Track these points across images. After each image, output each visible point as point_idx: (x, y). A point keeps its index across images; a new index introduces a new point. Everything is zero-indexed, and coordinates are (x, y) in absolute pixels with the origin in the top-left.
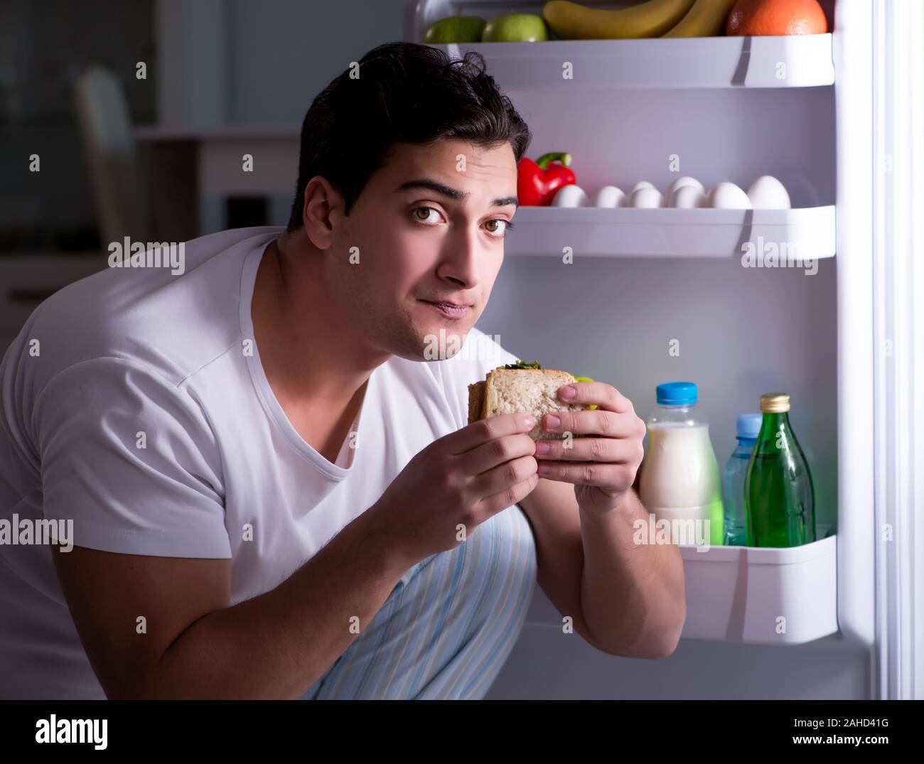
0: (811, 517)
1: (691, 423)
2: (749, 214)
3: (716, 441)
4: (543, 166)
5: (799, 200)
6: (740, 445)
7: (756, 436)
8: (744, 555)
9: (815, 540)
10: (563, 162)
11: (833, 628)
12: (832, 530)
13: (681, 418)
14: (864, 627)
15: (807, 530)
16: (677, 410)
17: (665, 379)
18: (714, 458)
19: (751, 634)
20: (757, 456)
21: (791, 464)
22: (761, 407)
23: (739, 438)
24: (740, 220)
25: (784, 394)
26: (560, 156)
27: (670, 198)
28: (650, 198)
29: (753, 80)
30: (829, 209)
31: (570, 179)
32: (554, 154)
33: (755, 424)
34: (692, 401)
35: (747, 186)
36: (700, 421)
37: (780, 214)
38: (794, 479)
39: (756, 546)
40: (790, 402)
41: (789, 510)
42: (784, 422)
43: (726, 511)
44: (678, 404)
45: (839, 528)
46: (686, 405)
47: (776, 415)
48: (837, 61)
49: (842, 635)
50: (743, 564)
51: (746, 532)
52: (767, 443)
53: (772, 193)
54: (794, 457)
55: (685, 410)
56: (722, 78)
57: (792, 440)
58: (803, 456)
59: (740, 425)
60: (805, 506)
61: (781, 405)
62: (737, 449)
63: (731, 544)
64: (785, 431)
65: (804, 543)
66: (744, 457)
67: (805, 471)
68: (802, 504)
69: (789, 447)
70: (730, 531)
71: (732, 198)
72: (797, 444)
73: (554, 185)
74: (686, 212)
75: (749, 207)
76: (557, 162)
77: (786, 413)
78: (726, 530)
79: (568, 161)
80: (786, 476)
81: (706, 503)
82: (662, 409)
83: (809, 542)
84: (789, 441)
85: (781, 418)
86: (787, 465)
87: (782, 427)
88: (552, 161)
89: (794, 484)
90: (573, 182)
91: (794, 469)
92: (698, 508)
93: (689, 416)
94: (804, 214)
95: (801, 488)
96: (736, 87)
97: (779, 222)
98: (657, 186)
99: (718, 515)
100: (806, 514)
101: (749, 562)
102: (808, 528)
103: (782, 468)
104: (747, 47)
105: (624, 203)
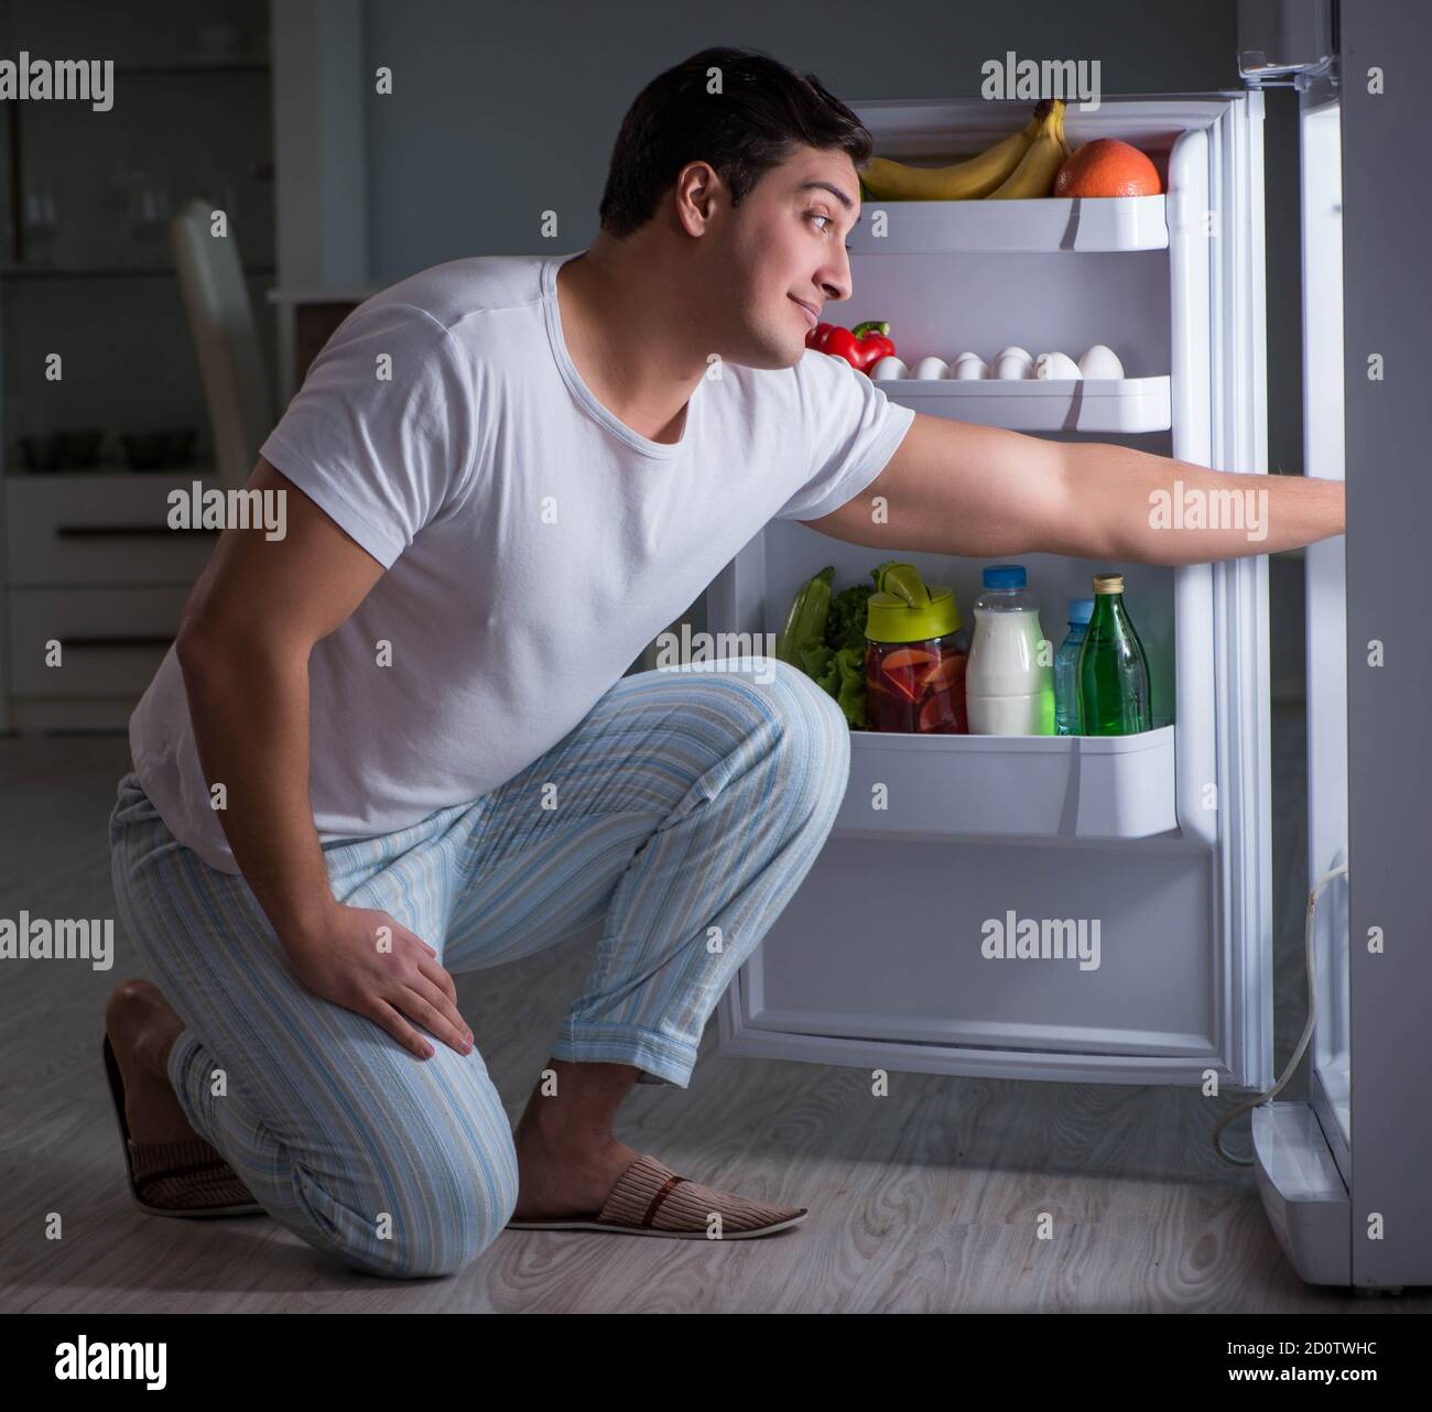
2: (1079, 385)
4: (859, 336)
5: (1133, 369)
6: (1072, 631)
7: (1088, 621)
8: (1076, 743)
9: (1151, 729)
10: (882, 333)
11: (1172, 824)
12: (1170, 717)
14: (1205, 824)
15: (1142, 723)
16: (1004, 594)
19: (1086, 828)
21: (1126, 651)
22: (1092, 590)
23: (1070, 624)
24: (1071, 391)
26: (878, 326)
27: (993, 368)
28: (972, 369)
29: (1083, 243)
30: (1162, 382)
31: (888, 350)
32: (871, 323)
35: (1078, 358)
37: (1114, 383)
38: (1128, 666)
39: (1088, 735)
40: (1123, 583)
41: (1124, 698)
42: (1117, 603)
43: (1058, 702)
45: (1178, 718)
47: (1109, 596)
48: (1172, 223)
49: (1181, 831)
50: (1075, 754)
51: (1079, 723)
53: (1105, 364)
56: (1051, 241)
57: (1127, 624)
60: (1141, 695)
61: (1114, 586)
62: (1068, 637)
63: (1062, 734)
64: (1119, 613)
65: (1140, 731)
66: (1075, 644)
68: (1137, 694)
71: (1059, 369)
72: (1131, 626)
73: (871, 356)
74: (1014, 383)
75: (1080, 378)
76: (877, 332)
78: (1058, 722)
79: (887, 330)
80: (1121, 663)
83: (1145, 731)
85: (1113, 598)
87: (1116, 608)
88: (868, 330)
89: (1129, 671)
90: (892, 354)
91: (1128, 654)
92: (1028, 697)
94: (1139, 384)
95: (1136, 675)
96: (1067, 251)
97: (1111, 393)
98: (982, 357)
99: (1049, 706)
100: (1141, 705)
101: (1082, 751)
102: (1145, 721)
103: (1116, 653)
104: (1076, 209)
105: (946, 375)
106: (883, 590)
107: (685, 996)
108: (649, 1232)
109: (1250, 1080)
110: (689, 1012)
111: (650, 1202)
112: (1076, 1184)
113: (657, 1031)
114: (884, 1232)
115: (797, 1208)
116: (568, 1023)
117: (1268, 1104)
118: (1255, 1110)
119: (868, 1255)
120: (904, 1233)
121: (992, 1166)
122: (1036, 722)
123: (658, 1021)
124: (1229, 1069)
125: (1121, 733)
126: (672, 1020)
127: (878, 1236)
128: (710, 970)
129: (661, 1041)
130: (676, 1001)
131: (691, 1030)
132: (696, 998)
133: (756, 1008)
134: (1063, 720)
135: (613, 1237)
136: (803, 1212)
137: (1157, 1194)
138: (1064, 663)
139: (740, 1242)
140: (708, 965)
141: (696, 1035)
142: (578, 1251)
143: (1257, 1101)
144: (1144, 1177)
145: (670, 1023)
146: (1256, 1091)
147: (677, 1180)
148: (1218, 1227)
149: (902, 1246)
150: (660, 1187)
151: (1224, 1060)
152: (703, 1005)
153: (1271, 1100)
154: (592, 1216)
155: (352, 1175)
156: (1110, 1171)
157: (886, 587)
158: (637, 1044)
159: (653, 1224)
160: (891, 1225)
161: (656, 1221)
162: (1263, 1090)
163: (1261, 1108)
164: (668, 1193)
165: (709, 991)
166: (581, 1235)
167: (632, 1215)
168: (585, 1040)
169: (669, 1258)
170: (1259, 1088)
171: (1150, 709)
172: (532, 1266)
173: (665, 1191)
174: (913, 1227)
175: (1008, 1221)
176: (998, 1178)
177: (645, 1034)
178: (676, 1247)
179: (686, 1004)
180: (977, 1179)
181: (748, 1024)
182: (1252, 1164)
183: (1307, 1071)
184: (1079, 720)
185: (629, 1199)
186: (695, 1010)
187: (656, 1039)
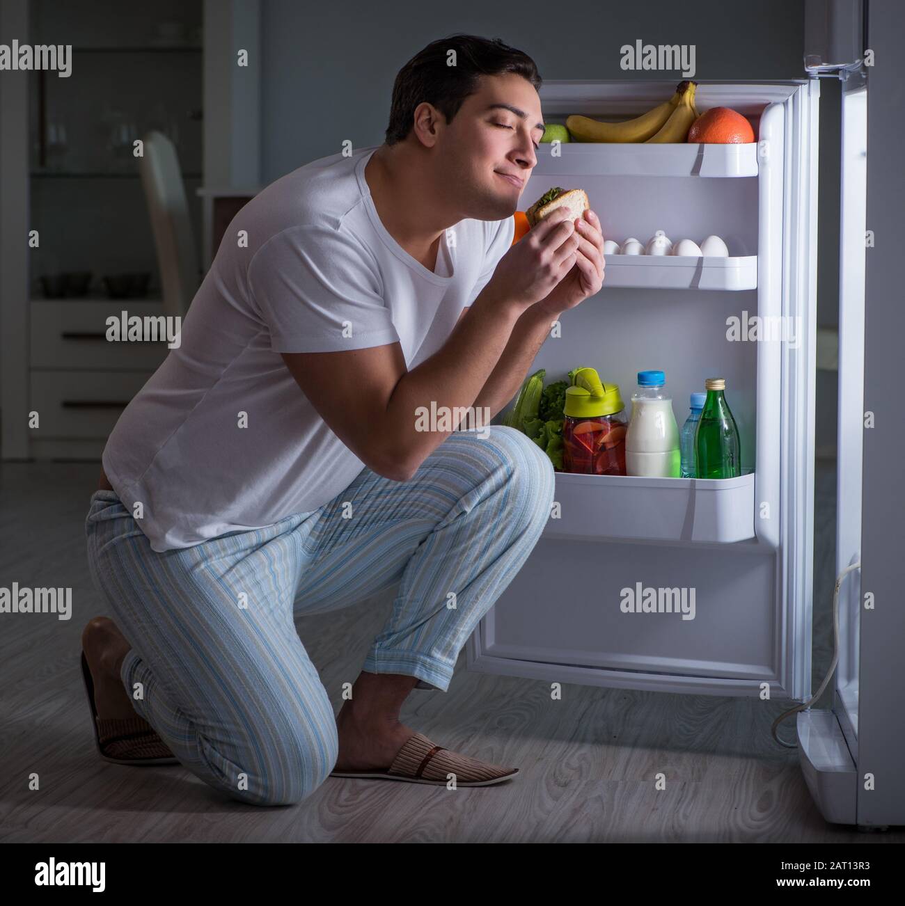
0: (738, 461)
1: (660, 398)
2: (701, 260)
3: (676, 410)
5: (734, 251)
8: (693, 483)
9: (740, 475)
11: (751, 535)
12: (752, 469)
13: (653, 395)
14: (772, 534)
15: (735, 471)
16: (651, 389)
17: (643, 369)
18: (675, 422)
19: (698, 535)
20: (703, 419)
21: (726, 426)
22: (707, 388)
23: (691, 408)
24: (695, 264)
25: (721, 379)
27: (647, 247)
28: (634, 248)
29: (705, 172)
30: (752, 259)
33: (702, 399)
34: (662, 383)
35: (700, 243)
36: (666, 397)
37: (722, 260)
38: (727, 435)
39: (701, 478)
40: (725, 384)
41: (724, 456)
42: (720, 396)
44: (652, 385)
45: (757, 470)
46: (657, 386)
47: (715, 392)
48: (760, 161)
49: (757, 539)
50: (692, 490)
51: (694, 471)
52: (710, 411)
53: (717, 247)
54: (727, 420)
55: (656, 389)
56: (685, 170)
58: (733, 419)
59: (693, 399)
61: (720, 385)
63: (685, 477)
64: (721, 402)
65: (733, 477)
67: (735, 430)
69: (724, 413)
70: (684, 471)
71: (690, 250)
74: (659, 258)
75: (701, 256)
77: (723, 391)
80: (723, 434)
81: (670, 450)
82: (640, 388)
84: (724, 409)
86: (722, 425)
87: (720, 399)
89: (727, 439)
91: (727, 428)
93: (659, 393)
94: (737, 261)
95: (731, 442)
96: (694, 177)
97: (720, 266)
98: (641, 242)
99: (677, 459)
100: (734, 460)
101: (696, 488)
102: (736, 469)
103: (719, 427)
104: (701, 151)
105: (618, 252)
106: (575, 384)
107: (448, 634)
108: (420, 781)
109: (797, 695)
110: (449, 644)
111: (420, 762)
112: (687, 758)
113: (430, 656)
114: (566, 785)
115: (513, 767)
116: (374, 649)
117: (807, 710)
118: (799, 713)
119: (556, 798)
120: (579, 785)
121: (634, 745)
122: (669, 469)
123: (430, 649)
124: (784, 688)
125: (721, 477)
126: (439, 648)
127: (562, 786)
128: (463, 619)
129: (431, 662)
130: (442, 637)
131: (450, 656)
132: (454, 635)
133: (490, 643)
134: (685, 468)
135: (397, 783)
136: (516, 770)
137: (737, 764)
138: (686, 433)
139: (476, 789)
140: (462, 615)
141: (453, 659)
142: (376, 791)
143: (800, 708)
144: (729, 753)
145: (437, 651)
146: (799, 702)
147: (438, 749)
148: (774, 786)
149: (577, 793)
150: (427, 753)
151: (780, 683)
152: (458, 640)
153: (809, 708)
154: (384, 770)
155: (235, 741)
156: (708, 750)
157: (577, 382)
158: (416, 663)
159: (423, 776)
160: (570, 781)
161: (424, 774)
162: (804, 702)
163: (803, 713)
164: (432, 756)
165: (462, 631)
166: (377, 782)
167: (410, 770)
168: (384, 660)
169: (431, 798)
170: (802, 700)
171: (740, 462)
172: (346, 800)
173: (430, 755)
174: (584, 782)
175: (644, 780)
176: (638, 752)
177: (422, 657)
178: (437, 790)
179: (448, 639)
180: (625, 753)
181: (484, 653)
182: (796, 747)
183: (832, 690)
184: (695, 469)
185: (409, 760)
186: (453, 643)
187: (428, 660)
